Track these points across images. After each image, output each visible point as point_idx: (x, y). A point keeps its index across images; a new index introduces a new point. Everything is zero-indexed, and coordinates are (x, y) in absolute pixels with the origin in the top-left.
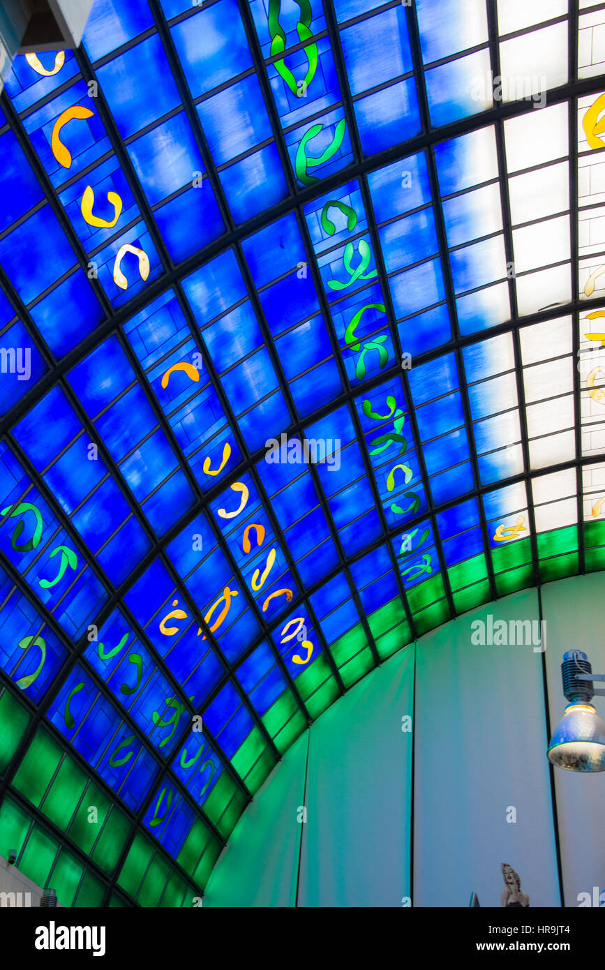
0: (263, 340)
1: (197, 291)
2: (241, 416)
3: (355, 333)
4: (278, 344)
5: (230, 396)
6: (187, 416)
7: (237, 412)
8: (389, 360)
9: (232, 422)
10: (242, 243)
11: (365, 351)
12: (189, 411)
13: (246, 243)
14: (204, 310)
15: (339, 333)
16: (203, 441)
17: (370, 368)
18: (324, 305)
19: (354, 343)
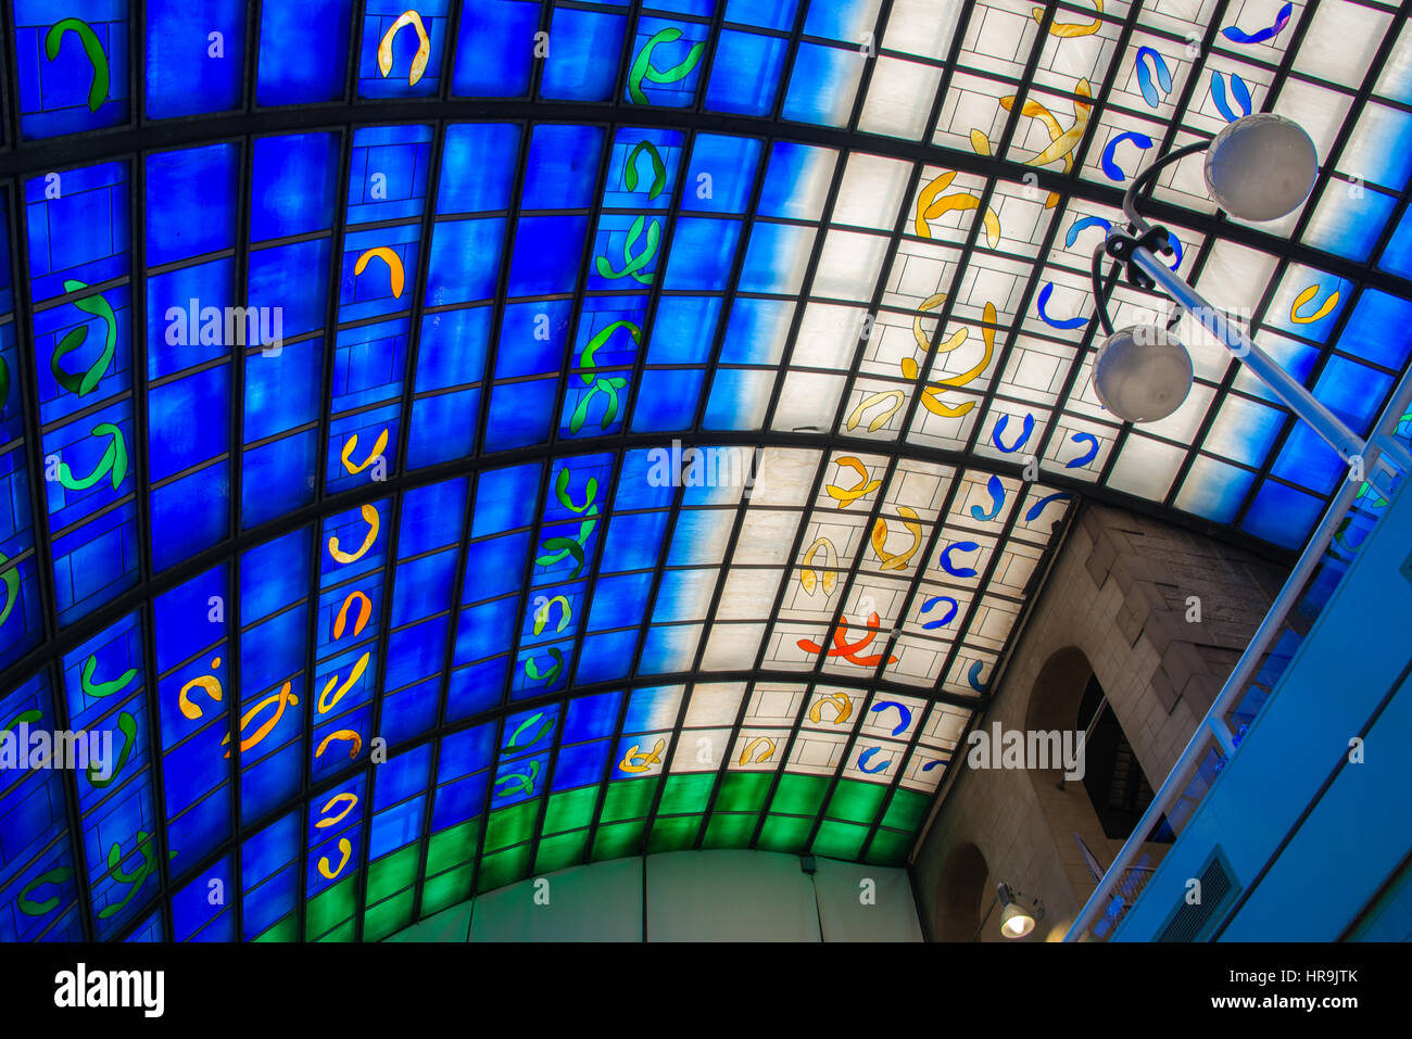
0: (495, 293)
1: (459, 154)
2: (421, 397)
3: (595, 355)
4: (509, 312)
5: (423, 354)
6: (360, 347)
7: (420, 388)
8: (615, 421)
9: (406, 400)
10: (536, 128)
11: (595, 389)
12: (368, 339)
13: (540, 130)
14: (452, 192)
15: (579, 344)
16: (362, 403)
17: (590, 421)
18: (581, 287)
19: (588, 371)
